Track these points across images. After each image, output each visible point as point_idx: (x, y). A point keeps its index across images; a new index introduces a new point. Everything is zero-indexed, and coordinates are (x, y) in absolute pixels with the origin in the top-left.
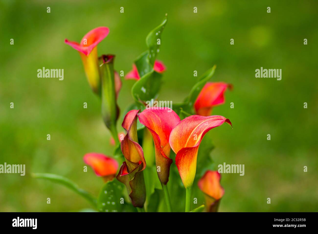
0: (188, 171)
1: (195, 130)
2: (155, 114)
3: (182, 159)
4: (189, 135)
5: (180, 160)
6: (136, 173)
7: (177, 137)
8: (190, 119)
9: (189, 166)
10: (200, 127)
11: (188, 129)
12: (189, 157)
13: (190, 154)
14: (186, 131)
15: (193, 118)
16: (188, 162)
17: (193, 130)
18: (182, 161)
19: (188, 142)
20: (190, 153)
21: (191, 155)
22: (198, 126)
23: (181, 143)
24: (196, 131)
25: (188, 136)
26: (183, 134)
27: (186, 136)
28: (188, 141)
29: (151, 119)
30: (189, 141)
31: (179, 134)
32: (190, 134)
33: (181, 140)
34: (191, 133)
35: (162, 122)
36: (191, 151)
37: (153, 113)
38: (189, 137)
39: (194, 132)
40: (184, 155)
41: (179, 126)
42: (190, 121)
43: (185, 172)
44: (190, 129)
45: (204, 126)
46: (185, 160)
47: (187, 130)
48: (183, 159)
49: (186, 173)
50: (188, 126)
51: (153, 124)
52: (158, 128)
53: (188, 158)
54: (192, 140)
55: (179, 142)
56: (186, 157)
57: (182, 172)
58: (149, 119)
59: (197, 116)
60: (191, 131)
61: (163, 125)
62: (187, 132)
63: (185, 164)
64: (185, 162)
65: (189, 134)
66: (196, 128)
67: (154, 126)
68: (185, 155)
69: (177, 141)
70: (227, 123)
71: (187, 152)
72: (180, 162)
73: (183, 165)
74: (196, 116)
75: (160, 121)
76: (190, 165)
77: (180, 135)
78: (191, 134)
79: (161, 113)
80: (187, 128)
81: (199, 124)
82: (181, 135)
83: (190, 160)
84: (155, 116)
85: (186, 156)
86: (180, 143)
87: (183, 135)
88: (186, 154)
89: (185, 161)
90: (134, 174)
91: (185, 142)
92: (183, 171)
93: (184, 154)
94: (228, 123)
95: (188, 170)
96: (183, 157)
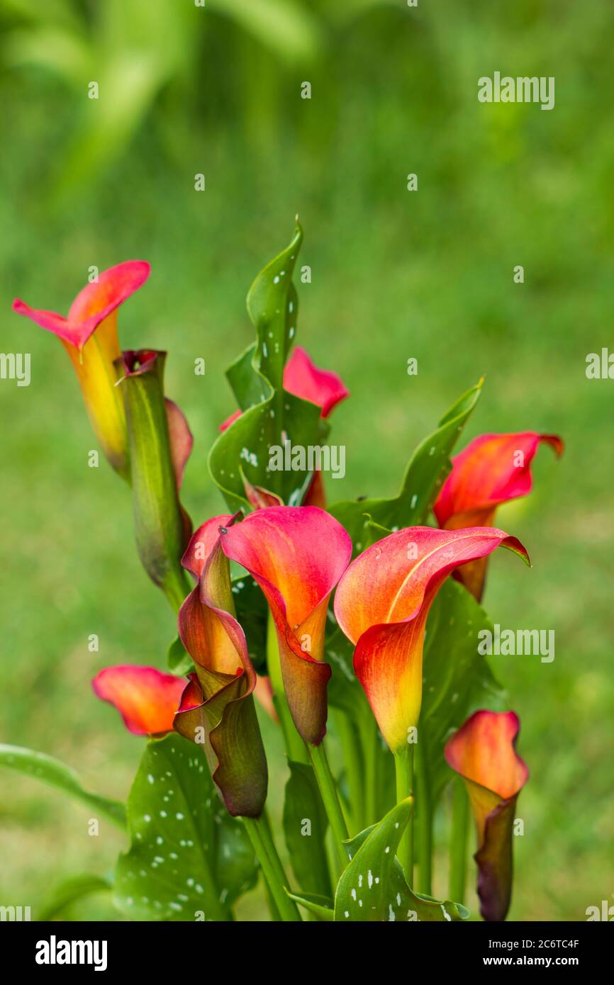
0: (393, 698)
1: (414, 572)
2: (277, 528)
3: (373, 661)
4: (398, 589)
5: (368, 662)
6: (228, 705)
7: (358, 594)
8: (401, 539)
9: (396, 682)
10: (430, 564)
11: (394, 570)
12: (395, 654)
13: (396, 645)
14: (388, 575)
15: (409, 534)
16: (393, 669)
17: (408, 571)
18: (373, 667)
19: (395, 609)
20: (396, 642)
21: (400, 648)
22: (424, 559)
23: (373, 611)
24: (418, 574)
25: (393, 591)
26: (377, 584)
27: (388, 591)
28: (393, 605)
29: (263, 545)
30: (396, 605)
31: (365, 583)
32: (400, 586)
33: (371, 603)
34: (402, 581)
35: (296, 552)
36: (399, 636)
37: (271, 524)
38: (396, 594)
39: (411, 577)
40: (378, 647)
41: (365, 561)
42: (401, 545)
43: (385, 701)
44: (401, 568)
45: (442, 559)
46: (384, 664)
47: (389, 573)
48: (376, 660)
49: (389, 705)
50: (394, 560)
51: (269, 558)
52: (287, 570)
53: (393, 658)
54: (407, 602)
55: (364, 611)
56: (384, 654)
57: (377, 700)
58: (257, 545)
59: (422, 530)
60: (404, 577)
61: (302, 560)
62: (389, 579)
63: (383, 675)
64: (384, 668)
65: (395, 586)
66: (417, 566)
67: (272, 566)
68: (381, 647)
69: (361, 607)
70: (512, 549)
71: (386, 638)
72: (367, 671)
73: (377, 679)
74: (418, 530)
75: (293, 550)
76: (398, 680)
77: (370, 588)
78: (402, 584)
79: (297, 525)
80: (391, 568)
81: (426, 554)
82: (372, 587)
83: (397, 664)
84: (277, 535)
85: (385, 650)
86: (370, 612)
87: (379, 588)
88: (384, 645)
89: (382, 666)
90: (222, 709)
91: (387, 610)
92: (378, 698)
93: (379, 645)
94: (515, 551)
95: (395, 696)
96: (376, 656)
